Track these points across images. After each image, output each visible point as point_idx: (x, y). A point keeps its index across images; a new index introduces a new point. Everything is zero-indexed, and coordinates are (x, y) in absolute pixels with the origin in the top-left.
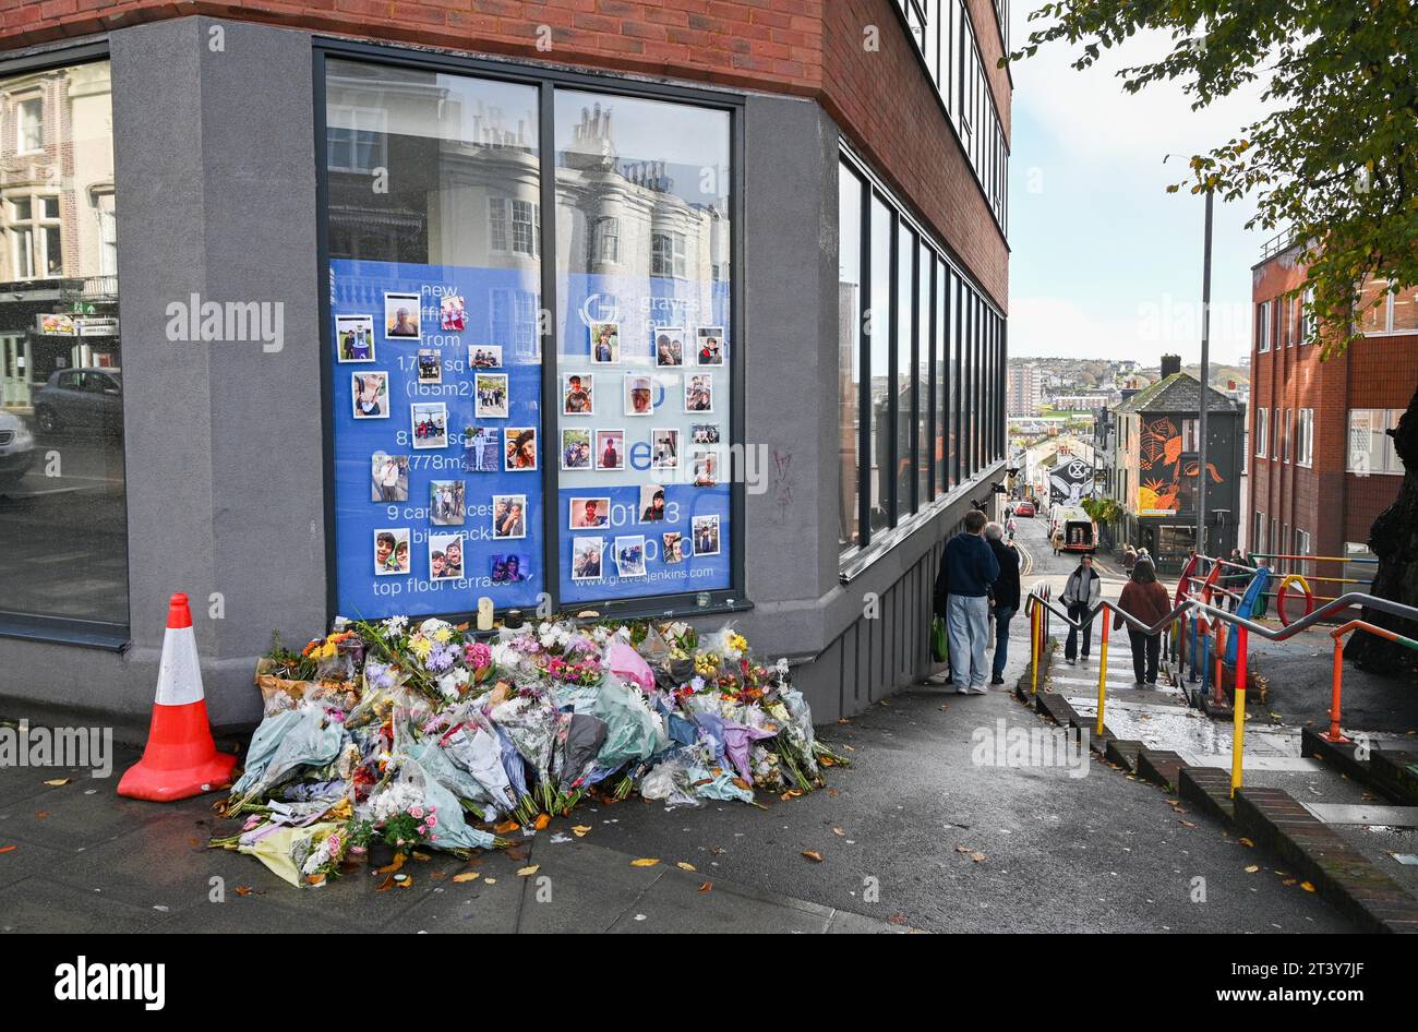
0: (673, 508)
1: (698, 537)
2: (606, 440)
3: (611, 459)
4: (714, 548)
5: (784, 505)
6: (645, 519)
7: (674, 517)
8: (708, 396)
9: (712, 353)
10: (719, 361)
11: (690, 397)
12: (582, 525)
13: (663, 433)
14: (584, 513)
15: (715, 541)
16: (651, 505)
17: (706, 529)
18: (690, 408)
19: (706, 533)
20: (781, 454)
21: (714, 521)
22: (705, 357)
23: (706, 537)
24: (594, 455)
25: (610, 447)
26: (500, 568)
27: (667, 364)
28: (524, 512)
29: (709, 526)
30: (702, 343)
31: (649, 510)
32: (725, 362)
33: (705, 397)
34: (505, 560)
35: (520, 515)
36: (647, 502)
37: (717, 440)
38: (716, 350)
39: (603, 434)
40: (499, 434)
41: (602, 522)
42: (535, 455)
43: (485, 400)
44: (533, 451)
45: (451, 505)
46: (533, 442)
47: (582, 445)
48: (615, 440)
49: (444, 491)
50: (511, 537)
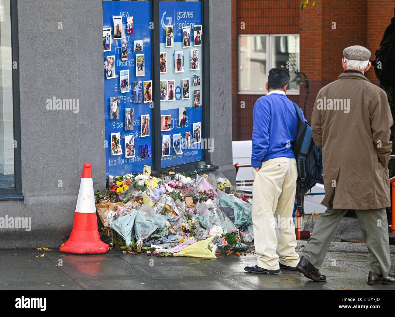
1: (195, 134)
3: (171, 96)
6: (181, 125)
9: (198, 39)
10: (200, 43)
11: (192, 62)
13: (185, 80)
15: (200, 136)
17: (197, 130)
18: (192, 67)
19: (197, 132)
20: (221, 90)
22: (196, 42)
23: (197, 134)
24: (167, 93)
26: (143, 151)
27: (186, 45)
28: (149, 123)
29: (198, 128)
30: (195, 34)
31: (182, 120)
33: (196, 62)
34: (144, 147)
35: (148, 125)
36: (181, 117)
37: (200, 84)
38: (199, 37)
40: (142, 84)
41: (170, 127)
42: (151, 94)
43: (138, 68)
44: (151, 93)
45: (131, 121)
46: (151, 88)
47: (164, 89)
48: (172, 85)
49: (128, 114)
50: (146, 136)
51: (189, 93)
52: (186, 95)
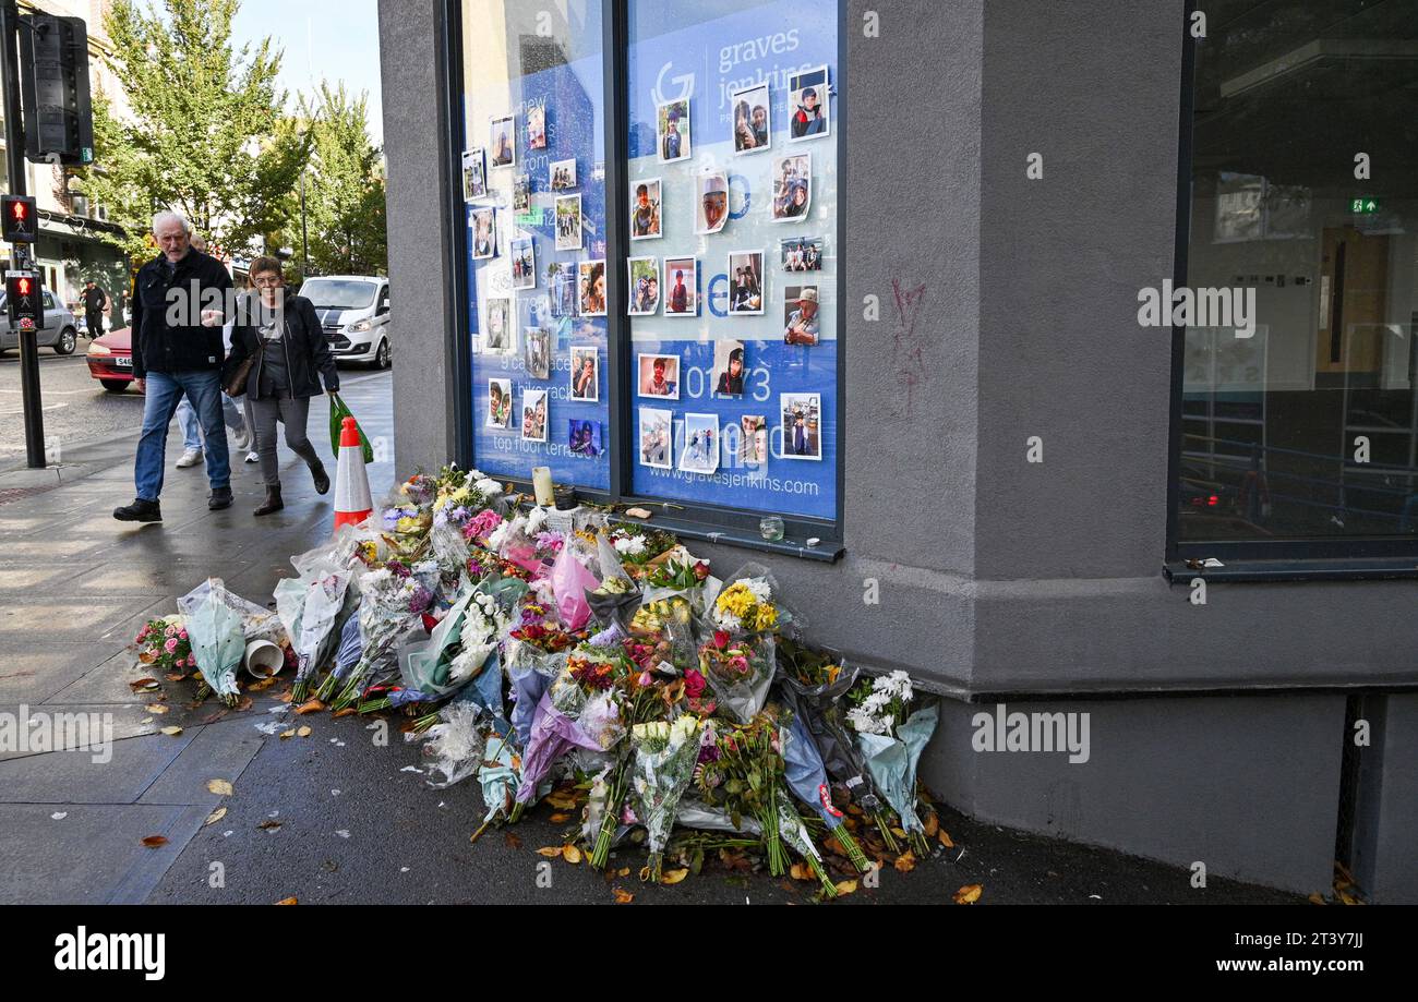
0: (761, 377)
1: (788, 427)
2: (674, 272)
3: (680, 301)
4: (812, 450)
5: (911, 383)
6: (721, 389)
7: (762, 392)
8: (805, 191)
9: (811, 117)
10: (821, 129)
11: (779, 196)
12: (651, 392)
13: (742, 256)
14: (651, 375)
15: (813, 438)
16: (726, 370)
17: (800, 415)
18: (779, 214)
19: (799, 422)
20: (906, 285)
21: (813, 404)
22: (801, 127)
23: (800, 429)
24: (661, 294)
25: (680, 282)
26: (577, 436)
27: (747, 147)
28: (596, 369)
29: (805, 410)
30: (793, 101)
31: (724, 377)
32: (832, 127)
33: (799, 193)
34: (581, 427)
35: (592, 373)
36: (721, 366)
37: (818, 265)
38: (816, 109)
39: (673, 264)
40: (573, 270)
41: (671, 390)
42: (605, 295)
43: (563, 229)
44: (603, 292)
45: (539, 356)
46: (603, 279)
47: (650, 281)
48: (685, 272)
49: (533, 339)
50: (585, 399)
51: (760, 294)
52: (746, 303)
